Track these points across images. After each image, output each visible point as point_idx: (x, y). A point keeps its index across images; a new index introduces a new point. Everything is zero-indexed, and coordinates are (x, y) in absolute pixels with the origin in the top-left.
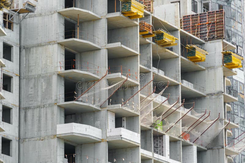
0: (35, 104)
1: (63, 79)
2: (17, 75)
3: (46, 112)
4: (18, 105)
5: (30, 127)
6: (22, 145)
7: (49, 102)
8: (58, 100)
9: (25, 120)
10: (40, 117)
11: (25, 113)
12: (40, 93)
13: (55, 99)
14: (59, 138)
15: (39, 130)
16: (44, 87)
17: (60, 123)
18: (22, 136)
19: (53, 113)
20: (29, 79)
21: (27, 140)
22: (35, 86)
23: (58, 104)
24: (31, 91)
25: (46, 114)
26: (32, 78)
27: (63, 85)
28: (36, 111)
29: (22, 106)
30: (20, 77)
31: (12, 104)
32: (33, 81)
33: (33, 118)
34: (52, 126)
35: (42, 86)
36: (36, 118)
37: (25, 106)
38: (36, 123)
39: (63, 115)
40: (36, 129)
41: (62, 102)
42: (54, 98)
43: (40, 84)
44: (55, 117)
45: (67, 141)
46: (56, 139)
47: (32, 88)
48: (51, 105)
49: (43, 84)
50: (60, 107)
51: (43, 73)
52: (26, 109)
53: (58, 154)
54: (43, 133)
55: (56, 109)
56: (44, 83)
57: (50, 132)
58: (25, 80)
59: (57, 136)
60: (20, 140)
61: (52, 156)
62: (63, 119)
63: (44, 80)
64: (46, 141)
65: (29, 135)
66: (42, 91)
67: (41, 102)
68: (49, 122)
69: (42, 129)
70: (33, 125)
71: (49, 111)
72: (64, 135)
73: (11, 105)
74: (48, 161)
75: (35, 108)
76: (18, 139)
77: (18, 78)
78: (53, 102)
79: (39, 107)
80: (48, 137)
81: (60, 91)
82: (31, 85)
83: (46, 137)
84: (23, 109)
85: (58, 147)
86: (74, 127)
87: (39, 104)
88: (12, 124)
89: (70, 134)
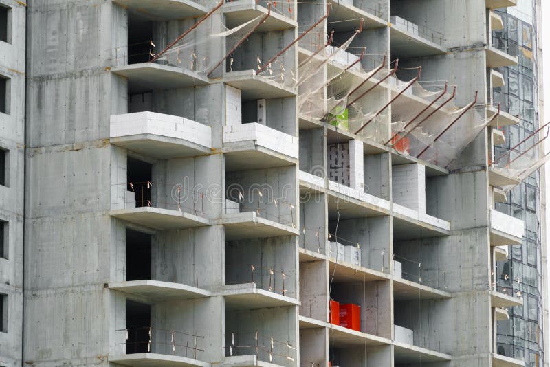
0: (62, 69)
1: (124, 12)
2: (21, 4)
3: (87, 87)
4: (24, 72)
5: (49, 121)
6: (31, 161)
7: (94, 63)
8: (114, 61)
9: (40, 106)
10: (72, 98)
11: (40, 88)
12: (72, 45)
13: (107, 57)
14: (117, 146)
15: (71, 128)
16: (81, 31)
17: (119, 112)
18: (32, 142)
19: (101, 89)
20: (47, 12)
21: (43, 149)
22: (61, 29)
23: (113, 69)
24: (53, 41)
25: (87, 92)
26: (54, 12)
27: (126, 25)
28: (65, 85)
29: (32, 74)
30: (27, 8)
31: (9, 70)
32: (57, 16)
33: (57, 100)
34: (100, 119)
35: (77, 29)
36: (64, 101)
37: (38, 74)
38: (64, 110)
39: (124, 93)
40: (63, 125)
41: (122, 65)
42: (104, 55)
43: (72, 24)
44: (106, 97)
45: (134, 152)
46: (108, 149)
47: (54, 33)
48: (97, 72)
49: (79, 24)
50: (117, 75)
52: (42, 80)
53: (113, 179)
54: (79, 135)
55: (108, 79)
56: (81, 22)
57: (95, 132)
58: (38, 15)
59: (111, 141)
60: (27, 150)
61: (100, 187)
62: (124, 104)
63: (82, 15)
64: (86, 151)
65: (47, 139)
66: (78, 40)
67: (75, 65)
68: (94, 109)
69: (77, 125)
70: (56, 116)
71: (93, 85)
72: (126, 139)
73: (6, 71)
74: (90, 198)
75: (60, 78)
76: (23, 148)
77: (22, 11)
78: (103, 64)
79: (70, 75)
80: (92, 143)
81: (117, 40)
82: (54, 26)
83: (87, 144)
84: (35, 80)
85: (114, 165)
86: (149, 121)
87: (71, 68)
88: (9, 113)
89: (140, 138)
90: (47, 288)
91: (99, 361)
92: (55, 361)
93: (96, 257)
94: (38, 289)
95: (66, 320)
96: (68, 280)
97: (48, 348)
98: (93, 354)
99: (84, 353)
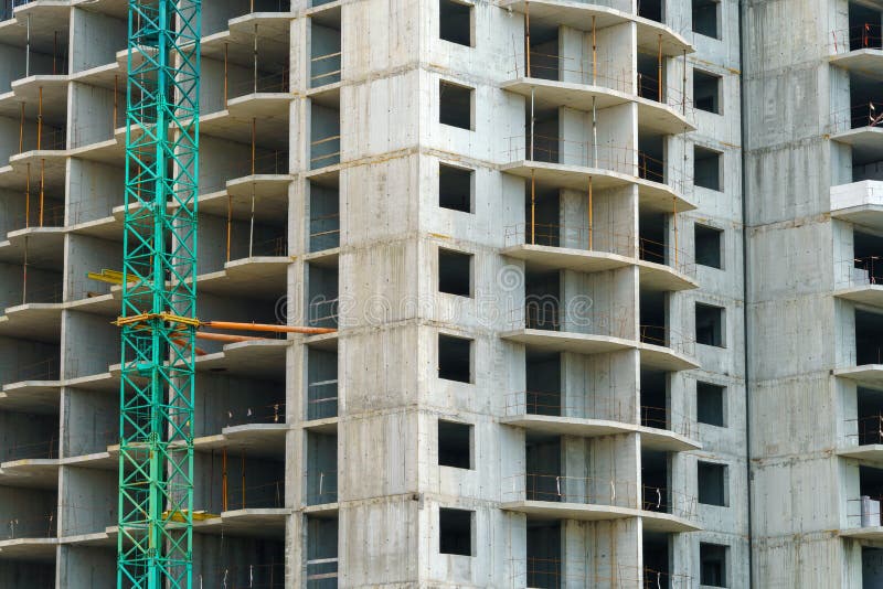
0: (780, 140)
1: (844, 73)
2: (733, 72)
3: (806, 157)
4: (739, 144)
5: (768, 196)
6: (751, 242)
7: (813, 131)
8: (832, 128)
9: (759, 181)
10: (791, 171)
11: (759, 162)
12: (790, 113)
13: (826, 123)
14: (839, 220)
15: (791, 203)
16: (799, 97)
17: (841, 182)
18: (752, 221)
19: (821, 158)
20: (763, 79)
21: (764, 227)
22: (777, 94)
23: (832, 136)
24: (770, 110)
25: (806, 163)
26: (770, 78)
27: (848, 88)
28: (784, 156)
29: (750, 146)
30: (741, 76)
31: (721, 143)
32: (774, 83)
33: (776, 174)
34: (820, 191)
35: (794, 99)
36: (783, 175)
37: (756, 147)
38: (783, 183)
39: (848, 162)
40: (783, 201)
41: (844, 130)
42: (823, 122)
43: (789, 89)
44: (826, 167)
45: (861, 225)
46: (830, 223)
47: (771, 102)
48: (816, 141)
49: (795, 89)
50: (837, 143)
51: (796, 62)
52: (760, 153)
53: (837, 255)
54: (799, 211)
55: (827, 148)
56: (798, 87)
57: (815, 207)
58: (754, 83)
59: (832, 214)
60: (747, 229)
61: (823, 266)
62: (848, 173)
63: (799, 80)
64: (807, 228)
65: (768, 217)
66: (795, 107)
67: (794, 134)
68: (814, 181)
69: (797, 201)
70: (775, 191)
71: (812, 154)
72: (847, 212)
73: (718, 145)
74: (813, 278)
75: (779, 149)
76: (741, 227)
77: (735, 80)
78: (821, 132)
79: (789, 146)
80: (812, 217)
81: (836, 105)
82: (770, 94)
83: (807, 220)
84: (753, 154)
85: (837, 241)
86: (870, 190)
87: (789, 138)
88: (723, 191)
89: (861, 209)
90: (772, 378)
91: (826, 455)
92: (783, 457)
93: (820, 341)
94: (763, 380)
95: (793, 412)
96: (792, 369)
97: (775, 442)
98: (821, 447)
99: (811, 447)
